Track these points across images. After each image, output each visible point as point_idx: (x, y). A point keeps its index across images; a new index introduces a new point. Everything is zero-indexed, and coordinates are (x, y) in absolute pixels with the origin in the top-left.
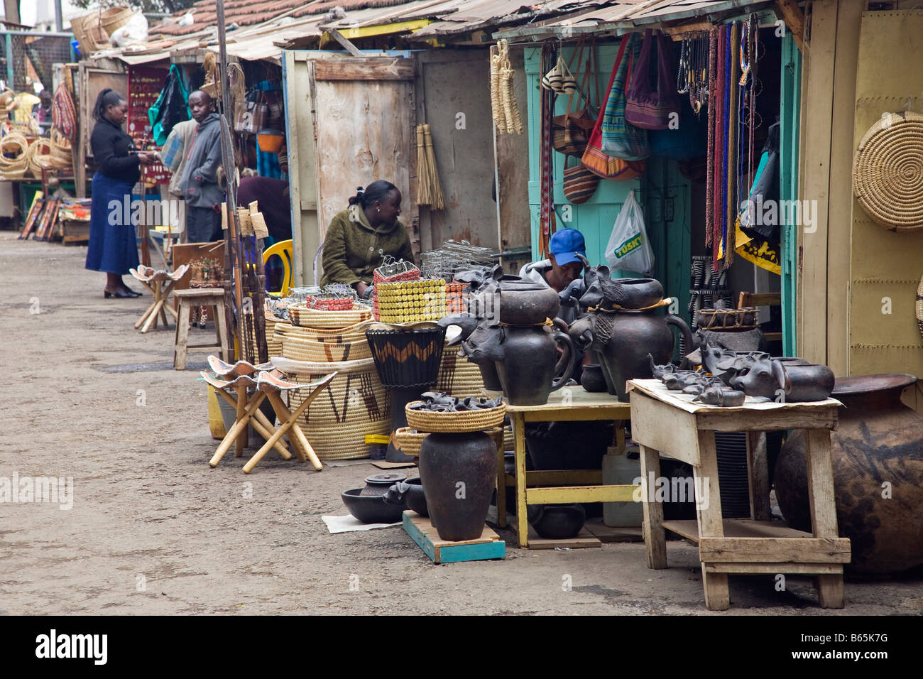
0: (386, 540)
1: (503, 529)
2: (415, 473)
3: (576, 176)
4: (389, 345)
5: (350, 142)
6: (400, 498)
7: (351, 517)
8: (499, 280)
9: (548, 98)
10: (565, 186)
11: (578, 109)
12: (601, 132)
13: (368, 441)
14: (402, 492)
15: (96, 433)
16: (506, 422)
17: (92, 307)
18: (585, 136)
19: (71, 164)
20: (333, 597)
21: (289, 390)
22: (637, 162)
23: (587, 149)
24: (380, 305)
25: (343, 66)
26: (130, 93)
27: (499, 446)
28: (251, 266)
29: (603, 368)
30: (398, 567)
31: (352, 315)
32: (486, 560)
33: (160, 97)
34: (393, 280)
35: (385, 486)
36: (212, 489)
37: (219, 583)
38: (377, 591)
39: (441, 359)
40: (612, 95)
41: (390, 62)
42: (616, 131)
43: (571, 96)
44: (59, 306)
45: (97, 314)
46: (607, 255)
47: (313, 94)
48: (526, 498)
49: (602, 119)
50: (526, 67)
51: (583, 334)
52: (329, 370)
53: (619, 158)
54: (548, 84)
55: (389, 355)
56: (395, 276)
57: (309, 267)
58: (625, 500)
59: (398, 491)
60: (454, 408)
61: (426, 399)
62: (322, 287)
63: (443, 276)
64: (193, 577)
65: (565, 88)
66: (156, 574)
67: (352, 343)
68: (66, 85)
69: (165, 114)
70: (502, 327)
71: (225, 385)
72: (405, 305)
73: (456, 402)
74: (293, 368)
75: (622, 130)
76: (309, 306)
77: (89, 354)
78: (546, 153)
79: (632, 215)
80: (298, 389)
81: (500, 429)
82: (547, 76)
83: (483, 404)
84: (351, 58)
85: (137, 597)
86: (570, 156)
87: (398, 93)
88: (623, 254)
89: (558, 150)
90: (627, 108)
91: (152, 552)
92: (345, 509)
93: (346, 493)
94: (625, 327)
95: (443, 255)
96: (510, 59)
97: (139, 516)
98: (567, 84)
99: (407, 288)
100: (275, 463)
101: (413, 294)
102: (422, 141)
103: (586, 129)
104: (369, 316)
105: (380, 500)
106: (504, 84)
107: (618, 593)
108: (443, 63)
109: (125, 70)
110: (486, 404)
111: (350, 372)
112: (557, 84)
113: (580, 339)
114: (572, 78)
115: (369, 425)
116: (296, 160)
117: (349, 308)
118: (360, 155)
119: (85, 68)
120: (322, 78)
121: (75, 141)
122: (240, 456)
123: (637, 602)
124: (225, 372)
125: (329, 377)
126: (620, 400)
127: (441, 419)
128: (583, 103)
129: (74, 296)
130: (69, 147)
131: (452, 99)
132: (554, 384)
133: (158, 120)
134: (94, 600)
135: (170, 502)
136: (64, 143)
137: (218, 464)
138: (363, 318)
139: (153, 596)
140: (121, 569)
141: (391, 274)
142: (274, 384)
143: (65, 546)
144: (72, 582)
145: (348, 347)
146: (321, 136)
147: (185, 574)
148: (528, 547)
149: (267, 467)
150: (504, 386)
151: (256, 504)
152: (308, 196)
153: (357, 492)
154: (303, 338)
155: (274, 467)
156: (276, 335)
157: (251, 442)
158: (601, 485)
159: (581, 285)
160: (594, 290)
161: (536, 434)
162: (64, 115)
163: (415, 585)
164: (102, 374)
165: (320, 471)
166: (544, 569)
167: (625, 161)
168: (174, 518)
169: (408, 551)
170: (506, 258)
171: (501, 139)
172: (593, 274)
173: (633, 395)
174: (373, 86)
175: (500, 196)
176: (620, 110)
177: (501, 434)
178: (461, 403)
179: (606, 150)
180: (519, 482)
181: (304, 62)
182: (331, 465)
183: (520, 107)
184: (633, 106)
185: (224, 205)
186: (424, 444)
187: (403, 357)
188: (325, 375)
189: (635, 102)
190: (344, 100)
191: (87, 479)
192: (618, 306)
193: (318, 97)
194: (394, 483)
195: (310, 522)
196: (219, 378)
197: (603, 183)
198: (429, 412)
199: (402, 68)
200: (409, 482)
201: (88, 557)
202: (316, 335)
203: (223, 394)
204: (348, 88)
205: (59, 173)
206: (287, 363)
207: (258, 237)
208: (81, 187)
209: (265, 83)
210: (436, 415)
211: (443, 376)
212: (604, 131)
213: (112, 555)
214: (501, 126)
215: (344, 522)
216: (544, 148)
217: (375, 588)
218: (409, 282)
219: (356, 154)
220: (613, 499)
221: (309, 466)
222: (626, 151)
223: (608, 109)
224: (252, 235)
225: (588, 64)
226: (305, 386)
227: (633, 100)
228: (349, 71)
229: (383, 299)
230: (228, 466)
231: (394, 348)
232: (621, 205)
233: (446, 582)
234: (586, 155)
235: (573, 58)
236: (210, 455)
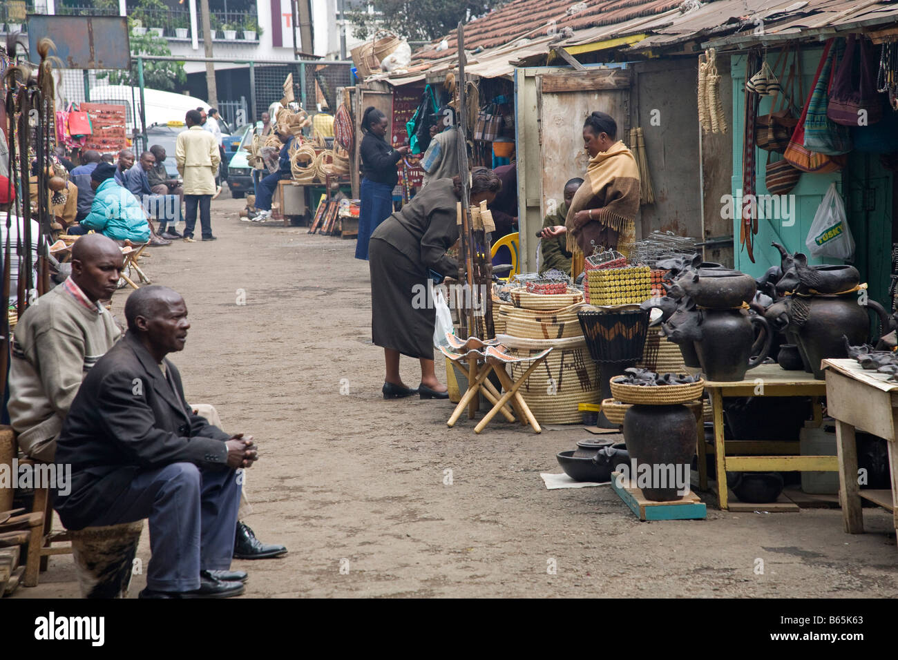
0: (596, 498)
1: (704, 492)
2: (621, 439)
3: (778, 170)
4: (598, 324)
5: (570, 146)
6: (608, 461)
7: (565, 475)
8: (698, 268)
9: (753, 100)
10: (767, 180)
11: (781, 109)
12: (804, 129)
13: (580, 409)
14: (609, 455)
15: (359, 396)
16: (705, 396)
17: (361, 289)
18: (787, 133)
19: (348, 171)
20: (550, 545)
21: (512, 363)
22: (838, 156)
23: (789, 145)
24: (590, 290)
25: (566, 79)
26: (394, 110)
27: (698, 418)
28: (481, 255)
29: (799, 348)
30: (607, 521)
31: (565, 298)
32: (689, 519)
33: (416, 112)
34: (602, 267)
35: (596, 449)
36: (449, 446)
37: (453, 528)
38: (588, 543)
39: (646, 338)
40: (814, 95)
41: (608, 73)
42: (818, 128)
43: (775, 97)
44: (336, 289)
45: (364, 296)
46: (807, 243)
47: (539, 105)
48: (725, 465)
49: (805, 118)
50: (732, 73)
51: (780, 316)
52: (546, 346)
53: (820, 153)
54: (752, 86)
55: (598, 334)
56: (604, 264)
57: (532, 255)
58: (822, 470)
59: (606, 455)
60: (654, 383)
61: (628, 374)
62: (541, 274)
63: (649, 263)
64: (433, 522)
65: (769, 90)
66: (403, 518)
67: (566, 323)
68: (345, 105)
69: (419, 127)
70: (700, 310)
71: (458, 357)
72: (613, 289)
73: (657, 378)
74: (515, 344)
75: (824, 127)
76: (528, 290)
77: (357, 329)
78: (749, 150)
79: (833, 206)
80: (520, 362)
81: (698, 402)
82: (752, 80)
83: (682, 379)
84: (573, 72)
85: (386, 537)
86: (772, 153)
87: (615, 101)
88: (824, 242)
89: (760, 147)
90: (829, 107)
91: (399, 499)
92: (560, 468)
93: (561, 454)
94: (821, 311)
95: (648, 244)
96: (717, 66)
97: (390, 468)
98: (771, 87)
99: (614, 275)
100: (501, 425)
101: (620, 280)
102: (635, 143)
103: (789, 127)
104: (581, 300)
105: (590, 462)
106: (710, 88)
107: (815, 555)
108: (657, 72)
109: (390, 91)
110: (685, 379)
111: (564, 348)
112: (761, 87)
113: (776, 321)
114: (777, 81)
115: (580, 395)
116: (524, 163)
117: (564, 292)
118: (579, 157)
119: (361, 90)
120: (548, 90)
121: (352, 153)
122: (472, 418)
123: (833, 564)
124: (459, 346)
125: (545, 352)
126: (817, 378)
127: (642, 392)
128: (787, 103)
129: (348, 281)
130: (347, 157)
131: (664, 104)
132: (751, 361)
133: (413, 133)
134: (352, 539)
135: (415, 456)
136: (343, 154)
137: (455, 424)
138: (575, 300)
139: (399, 537)
140: (375, 512)
141: (600, 262)
142: (498, 358)
143: (331, 491)
144: (335, 522)
145: (562, 326)
146: (545, 142)
147: (426, 519)
148: (728, 509)
149: (495, 429)
150: (702, 364)
151: (485, 460)
152: (533, 194)
153: (570, 453)
154: (523, 318)
155: (500, 428)
156: (500, 315)
157: (482, 406)
158: (799, 455)
159: (778, 271)
160: (790, 276)
161: (734, 407)
162: (344, 131)
163: (622, 539)
164: (365, 346)
165: (539, 433)
166: (744, 530)
167: (827, 156)
168: (418, 470)
169: (617, 508)
170: (709, 246)
171: (706, 138)
172: (790, 261)
173: (828, 373)
174: (592, 96)
175: (704, 190)
176: (822, 109)
177: (700, 407)
178: (661, 378)
179: (808, 146)
180: (718, 450)
181: (533, 78)
182: (549, 428)
183: (725, 109)
184: (835, 105)
185: (459, 204)
186: (627, 414)
187: (611, 335)
188: (542, 350)
189: (838, 101)
190: (566, 109)
191: (351, 434)
192: (814, 291)
193: (543, 108)
194: (602, 447)
195: (530, 478)
196: (455, 351)
197: (804, 176)
198: (632, 386)
199: (619, 78)
200: (615, 447)
201: (349, 501)
202: (534, 316)
203: (457, 365)
204: (570, 98)
205: (340, 178)
206: (509, 339)
207: (486, 231)
208: (356, 190)
209: (501, 97)
210: (638, 388)
211: (648, 353)
212: (806, 128)
213: (368, 500)
214: (706, 127)
215: (560, 480)
216: (747, 145)
217: (586, 539)
218: (616, 269)
219: (576, 156)
220: (810, 469)
221: (531, 429)
222: (828, 147)
223: (810, 108)
224: (481, 229)
225: (793, 67)
226: (525, 359)
227: (836, 99)
228: (572, 83)
229: (593, 284)
230: (463, 426)
231: (602, 327)
232: (822, 196)
233: (650, 538)
234: (788, 152)
235: (778, 62)
236: (448, 416)
